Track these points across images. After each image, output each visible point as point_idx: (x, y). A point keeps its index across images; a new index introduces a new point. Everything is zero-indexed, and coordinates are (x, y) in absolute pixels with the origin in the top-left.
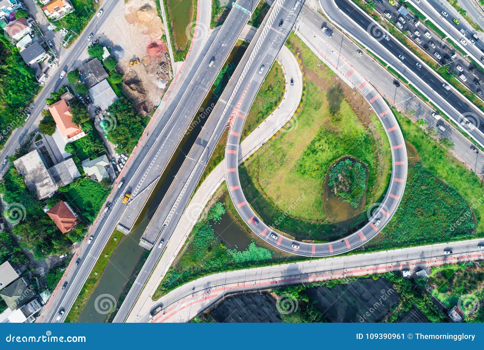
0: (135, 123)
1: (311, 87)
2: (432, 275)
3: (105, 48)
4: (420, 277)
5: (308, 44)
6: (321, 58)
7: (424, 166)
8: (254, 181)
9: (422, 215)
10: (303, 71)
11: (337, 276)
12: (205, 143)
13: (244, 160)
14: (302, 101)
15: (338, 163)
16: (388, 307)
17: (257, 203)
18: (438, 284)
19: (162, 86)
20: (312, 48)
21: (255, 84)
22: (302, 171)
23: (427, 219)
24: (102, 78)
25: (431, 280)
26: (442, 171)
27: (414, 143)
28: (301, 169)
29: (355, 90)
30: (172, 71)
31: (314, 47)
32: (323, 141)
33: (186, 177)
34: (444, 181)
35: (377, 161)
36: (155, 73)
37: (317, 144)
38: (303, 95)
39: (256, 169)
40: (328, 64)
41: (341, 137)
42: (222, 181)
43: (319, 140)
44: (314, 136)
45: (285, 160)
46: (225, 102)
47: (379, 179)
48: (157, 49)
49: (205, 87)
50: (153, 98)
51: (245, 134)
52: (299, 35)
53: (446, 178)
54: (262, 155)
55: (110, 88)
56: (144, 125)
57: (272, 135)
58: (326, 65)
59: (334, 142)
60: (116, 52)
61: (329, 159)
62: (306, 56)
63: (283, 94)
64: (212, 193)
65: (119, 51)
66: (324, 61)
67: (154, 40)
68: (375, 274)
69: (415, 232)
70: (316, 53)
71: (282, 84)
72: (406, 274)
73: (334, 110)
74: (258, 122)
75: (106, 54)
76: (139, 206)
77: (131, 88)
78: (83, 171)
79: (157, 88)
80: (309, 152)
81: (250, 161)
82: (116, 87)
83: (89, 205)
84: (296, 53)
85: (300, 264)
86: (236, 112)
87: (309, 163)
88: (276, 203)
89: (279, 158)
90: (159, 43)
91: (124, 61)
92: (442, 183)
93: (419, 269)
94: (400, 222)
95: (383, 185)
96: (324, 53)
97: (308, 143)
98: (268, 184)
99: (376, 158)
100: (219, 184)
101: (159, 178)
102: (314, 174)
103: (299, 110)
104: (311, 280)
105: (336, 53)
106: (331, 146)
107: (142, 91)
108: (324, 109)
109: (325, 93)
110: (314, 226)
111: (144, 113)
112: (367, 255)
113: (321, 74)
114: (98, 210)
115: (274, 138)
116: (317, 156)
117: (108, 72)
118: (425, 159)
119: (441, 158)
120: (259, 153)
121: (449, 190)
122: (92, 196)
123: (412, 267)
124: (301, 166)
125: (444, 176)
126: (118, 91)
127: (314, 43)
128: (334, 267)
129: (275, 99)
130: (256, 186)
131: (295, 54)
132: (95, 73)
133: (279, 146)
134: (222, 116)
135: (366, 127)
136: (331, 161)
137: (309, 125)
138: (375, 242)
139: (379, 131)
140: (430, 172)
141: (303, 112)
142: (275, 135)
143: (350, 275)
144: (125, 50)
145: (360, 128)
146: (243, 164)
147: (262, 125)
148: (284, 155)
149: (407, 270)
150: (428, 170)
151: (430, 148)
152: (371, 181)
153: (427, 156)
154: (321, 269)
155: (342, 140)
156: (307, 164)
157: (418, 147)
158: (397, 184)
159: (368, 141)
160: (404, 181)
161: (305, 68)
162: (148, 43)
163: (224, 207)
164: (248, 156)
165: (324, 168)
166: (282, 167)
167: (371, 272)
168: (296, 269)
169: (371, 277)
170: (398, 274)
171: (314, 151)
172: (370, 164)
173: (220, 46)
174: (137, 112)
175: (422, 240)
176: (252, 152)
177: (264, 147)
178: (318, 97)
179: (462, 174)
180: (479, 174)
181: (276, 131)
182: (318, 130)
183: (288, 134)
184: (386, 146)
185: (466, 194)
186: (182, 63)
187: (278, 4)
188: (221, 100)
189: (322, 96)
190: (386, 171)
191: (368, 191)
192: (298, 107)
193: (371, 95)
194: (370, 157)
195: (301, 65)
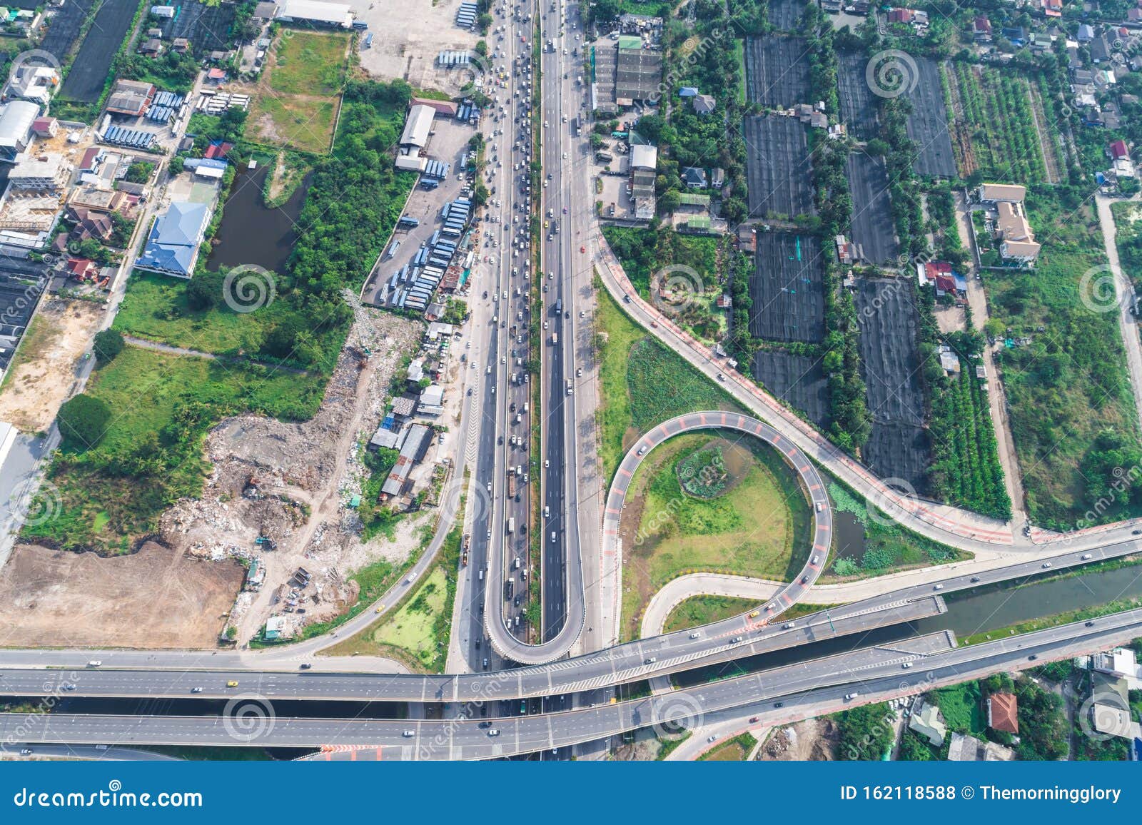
0: (854, 724)
1: (657, 579)
2: (713, 342)
4: (725, 350)
5: (618, 619)
6: (620, 595)
7: (631, 420)
8: (787, 557)
9: (673, 389)
10: (649, 600)
11: (791, 415)
12: (808, 630)
13: (780, 583)
14: (677, 576)
15: (699, 495)
16: (771, 356)
17: (803, 536)
18: (716, 332)
19: (791, 730)
20: (619, 610)
21: (709, 633)
23: (673, 381)
25: (717, 339)
26: (621, 402)
27: (620, 444)
28: (735, 523)
29: (621, 536)
30: (769, 735)
31: (615, 609)
32: (693, 525)
33: (850, 621)
34: (627, 393)
35: (664, 462)
36: (786, 753)
37: (701, 528)
38: (671, 579)
39: (775, 564)
40: (620, 581)
42: (817, 587)
43: (695, 529)
44: (696, 537)
45: (742, 545)
46: (752, 646)
47: (677, 448)
49: (757, 681)
50: (811, 732)
51: (755, 604)
53: (624, 394)
54: (758, 570)
56: (845, 714)
57: (733, 577)
58: (624, 582)
59: (684, 514)
61: (702, 506)
62: (632, 610)
63: (688, 600)
64: (836, 586)
66: (620, 588)
68: (758, 386)
69: (692, 382)
70: (619, 604)
71: (677, 611)
72: (735, 363)
74: (734, 601)
76: (918, 643)
78: (947, 734)
79: (799, 736)
80: (714, 530)
81: (773, 577)
83: (967, 699)
84: (637, 622)
85: (815, 455)
86: (751, 626)
87: (723, 521)
88: (785, 520)
89: (745, 552)
92: (632, 393)
93: (720, 356)
94: (696, 401)
95: (679, 441)
96: (612, 595)
97: (707, 537)
98: (777, 542)
99: (662, 465)
100: (822, 587)
101: (876, 646)
102: (728, 508)
103: (689, 571)
104: (816, 434)
105: (603, 583)
107: (816, 749)
108: (665, 548)
109: (649, 560)
110: (771, 468)
111: (834, 725)
112: (750, 406)
113: (635, 580)
114: (962, 685)
115: (734, 572)
116: (710, 519)
118: (624, 424)
119: (611, 412)
120: (759, 574)
121: (632, 384)
122: (956, 704)
123: (723, 362)
124: (732, 526)
125: (624, 397)
127: (612, 613)
128: (787, 424)
129: (698, 604)
130: (790, 551)
131: (640, 622)
133: (735, 561)
134: (766, 637)
135: (644, 497)
136: (703, 503)
137: (691, 550)
138: (731, 406)
139: (637, 483)
140: (631, 410)
141: (685, 566)
142: (731, 574)
143: (779, 406)
145: (650, 501)
146: (784, 581)
147: (733, 594)
148: (739, 549)
149: (729, 366)
150: (632, 414)
151: (611, 428)
152: (686, 453)
153: (620, 425)
154: (798, 433)
156: (726, 521)
157: (620, 438)
158: (670, 429)
159: (654, 486)
160: (662, 427)
163: (835, 564)
164: (772, 582)
165: (714, 504)
166: (750, 542)
167: (760, 391)
168: (820, 454)
169: (763, 388)
170: (740, 369)
171: (709, 525)
172: (673, 467)
173: (707, 701)
174: (842, 732)
175: (694, 373)
176: (765, 581)
177: (750, 574)
178: (659, 565)
179: (609, 384)
180: (596, 371)
181: (725, 576)
182: (687, 539)
183: (718, 562)
184: (645, 466)
185: (622, 368)
186: (752, 733)
187: (616, 679)
188: (754, 653)
189: (654, 561)
190: (666, 448)
191: (697, 449)
192: (685, 574)
193: (613, 517)
194: (667, 471)
195: (645, 607)
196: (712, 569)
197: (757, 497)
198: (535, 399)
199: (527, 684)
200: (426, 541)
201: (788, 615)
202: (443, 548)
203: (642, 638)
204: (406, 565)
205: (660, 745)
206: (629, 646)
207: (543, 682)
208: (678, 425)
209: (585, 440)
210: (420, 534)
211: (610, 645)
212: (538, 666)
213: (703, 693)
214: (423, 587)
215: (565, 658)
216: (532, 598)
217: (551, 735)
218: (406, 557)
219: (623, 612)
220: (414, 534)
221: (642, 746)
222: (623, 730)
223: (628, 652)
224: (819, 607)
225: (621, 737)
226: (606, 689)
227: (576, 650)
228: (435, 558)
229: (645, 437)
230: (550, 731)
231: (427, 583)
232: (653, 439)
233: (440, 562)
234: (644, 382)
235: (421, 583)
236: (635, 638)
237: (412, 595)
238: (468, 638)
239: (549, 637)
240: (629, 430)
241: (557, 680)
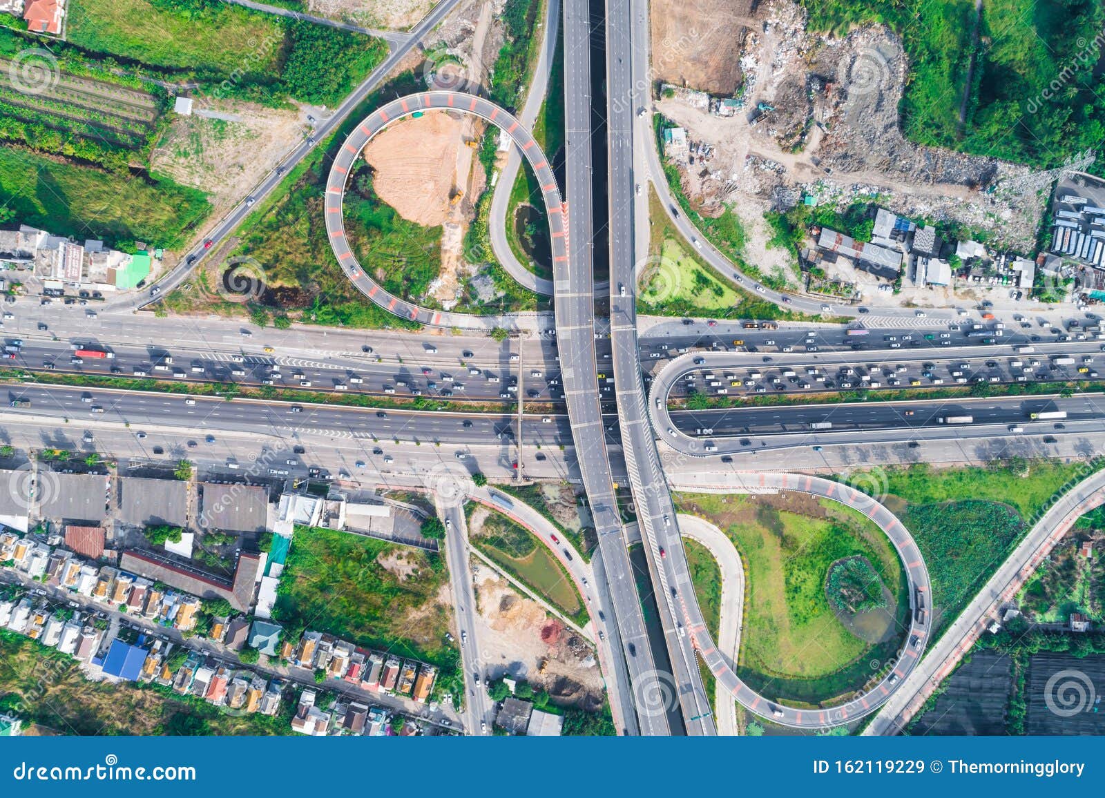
0: (601, 727)
1: (736, 530)
2: (1021, 604)
3: (505, 680)
4: (1012, 620)
5: (695, 490)
6: (719, 492)
7: (916, 504)
8: (764, 672)
9: (957, 555)
10: (715, 522)
11: (929, 691)
12: (689, 687)
13: (736, 662)
14: (740, 554)
15: (829, 580)
16: (1006, 676)
17: (788, 692)
18: (1035, 609)
19: (593, 663)
20: (703, 491)
21: (685, 585)
22: (802, 619)
23: (967, 555)
24: (528, 712)
25: (1025, 610)
26: (938, 493)
28: (800, 619)
29: (782, 493)
30: (588, 640)
31: (705, 487)
32: (795, 572)
34: (951, 501)
35: (866, 541)
36: (572, 656)
37: (793, 580)
38: (737, 547)
39: (756, 659)
40: (733, 491)
41: (810, 551)
42: (734, 703)
43: (791, 574)
44: (783, 575)
45: (775, 624)
46: (673, 630)
47: (884, 557)
48: (554, 632)
49: (639, 634)
50: (592, 682)
51: (715, 637)
52: (678, 489)
53: (949, 496)
54: (749, 641)
55: (546, 715)
56: (609, 719)
57: (741, 614)
58: (732, 496)
59: (807, 562)
60: (519, 673)
61: (818, 583)
62: (704, 505)
63: (716, 563)
64: (735, 723)
65: (519, 669)
66: (726, 492)
67: (543, 625)
68: (965, 656)
69: (967, 578)
70: (710, 491)
71: (705, 553)
72: (994, 630)
73: (778, 530)
74: (716, 613)
75: (511, 685)
77: (565, 695)
79: (588, 670)
80: (791, 595)
81: (742, 657)
82: (550, 708)
84: (692, 510)
85: (882, 714)
86: (692, 630)
87: (801, 605)
88: (805, 674)
89: (767, 627)
90: (549, 623)
91: (530, 672)
92: (950, 505)
93: (1003, 612)
94: (942, 581)
95: (893, 560)
96: (719, 485)
97: (783, 587)
98: (780, 663)
99: (863, 539)
100: (734, 708)
102: (816, 612)
103: (746, 566)
104: (907, 719)
105: (730, 473)
106: (808, 569)
107: (577, 687)
108: (771, 542)
109: (755, 522)
111: (599, 706)
112: (939, 644)
113: (735, 508)
115: (746, 615)
116: (803, 591)
117: (528, 700)
118: (911, 497)
119: (925, 481)
120: (745, 641)
121: (962, 505)
123: (994, 615)
124: (796, 615)
125: (944, 495)
126: (555, 709)
127: (699, 484)
128: (918, 686)
129: (712, 574)
130: (771, 675)
131: (693, 513)
132: (517, 713)
133: (757, 616)
134: (682, 646)
135: (826, 518)
136: (821, 585)
137: (768, 568)
138: (938, 622)
139: (841, 511)
140: (928, 505)
141: (751, 562)
142: (744, 611)
143: (941, 678)
144: (523, 662)
145: (821, 525)
146: (738, 667)
147: (723, 612)
148: (771, 621)
149: (991, 623)
150: (924, 505)
151: (906, 481)
152: (878, 566)
153: (910, 492)
154: (907, 698)
155: (813, 553)
156: (801, 608)
157: (893, 492)
158: (908, 550)
159: (839, 530)
160: (910, 541)
161: (714, 518)
162: (539, 634)
163: (758, 724)
164: (737, 654)
165: (820, 597)
166: (779, 634)
167: (959, 658)
168: (884, 720)
169: (962, 662)
170: (986, 636)
171: (797, 590)
172: (862, 552)
173: (618, 581)
174: (592, 713)
175: (980, 580)
176: (738, 647)
177: (745, 631)
178: (751, 534)
179: (961, 479)
180: (978, 463)
181: (742, 605)
182: (781, 566)
183: (756, 598)
184: (860, 520)
185: (982, 494)
186: (589, 623)
187: (637, 489)
188: (666, 632)
189: (755, 529)
190: (883, 543)
191: (884, 580)
192: (743, 562)
193: (802, 484)
194: (856, 545)
195: (707, 518)
196: (749, 591)
197: (830, 644)
198: (937, 392)
199: (630, 399)
200: (769, 282)
201: (704, 671)
202: (762, 301)
203: (678, 515)
204: (743, 263)
205: (576, 532)
206: (668, 503)
207: (632, 416)
208: (912, 559)
209: (889, 451)
210: (776, 274)
211: (669, 482)
212: (647, 410)
213: (626, 578)
214: (720, 284)
215: (655, 438)
216: (712, 399)
217: (582, 425)
218: (751, 262)
219: (702, 495)
220: (776, 269)
221: (575, 514)
222: (589, 496)
223: (664, 502)
224: (712, 702)
225: (583, 495)
226: (627, 479)
227: (662, 446)
228: (751, 294)
229: (896, 521)
230: (586, 425)
231: (724, 287)
232: (894, 530)
233: (747, 299)
234: (964, 519)
235: (725, 281)
236: (676, 508)
237: (711, 274)
238: (671, 335)
239: (674, 418)
240: (903, 502)
241: (634, 430)
